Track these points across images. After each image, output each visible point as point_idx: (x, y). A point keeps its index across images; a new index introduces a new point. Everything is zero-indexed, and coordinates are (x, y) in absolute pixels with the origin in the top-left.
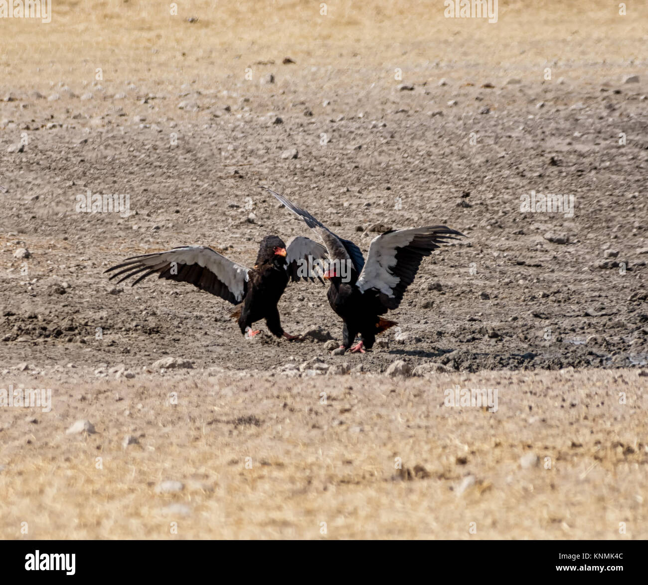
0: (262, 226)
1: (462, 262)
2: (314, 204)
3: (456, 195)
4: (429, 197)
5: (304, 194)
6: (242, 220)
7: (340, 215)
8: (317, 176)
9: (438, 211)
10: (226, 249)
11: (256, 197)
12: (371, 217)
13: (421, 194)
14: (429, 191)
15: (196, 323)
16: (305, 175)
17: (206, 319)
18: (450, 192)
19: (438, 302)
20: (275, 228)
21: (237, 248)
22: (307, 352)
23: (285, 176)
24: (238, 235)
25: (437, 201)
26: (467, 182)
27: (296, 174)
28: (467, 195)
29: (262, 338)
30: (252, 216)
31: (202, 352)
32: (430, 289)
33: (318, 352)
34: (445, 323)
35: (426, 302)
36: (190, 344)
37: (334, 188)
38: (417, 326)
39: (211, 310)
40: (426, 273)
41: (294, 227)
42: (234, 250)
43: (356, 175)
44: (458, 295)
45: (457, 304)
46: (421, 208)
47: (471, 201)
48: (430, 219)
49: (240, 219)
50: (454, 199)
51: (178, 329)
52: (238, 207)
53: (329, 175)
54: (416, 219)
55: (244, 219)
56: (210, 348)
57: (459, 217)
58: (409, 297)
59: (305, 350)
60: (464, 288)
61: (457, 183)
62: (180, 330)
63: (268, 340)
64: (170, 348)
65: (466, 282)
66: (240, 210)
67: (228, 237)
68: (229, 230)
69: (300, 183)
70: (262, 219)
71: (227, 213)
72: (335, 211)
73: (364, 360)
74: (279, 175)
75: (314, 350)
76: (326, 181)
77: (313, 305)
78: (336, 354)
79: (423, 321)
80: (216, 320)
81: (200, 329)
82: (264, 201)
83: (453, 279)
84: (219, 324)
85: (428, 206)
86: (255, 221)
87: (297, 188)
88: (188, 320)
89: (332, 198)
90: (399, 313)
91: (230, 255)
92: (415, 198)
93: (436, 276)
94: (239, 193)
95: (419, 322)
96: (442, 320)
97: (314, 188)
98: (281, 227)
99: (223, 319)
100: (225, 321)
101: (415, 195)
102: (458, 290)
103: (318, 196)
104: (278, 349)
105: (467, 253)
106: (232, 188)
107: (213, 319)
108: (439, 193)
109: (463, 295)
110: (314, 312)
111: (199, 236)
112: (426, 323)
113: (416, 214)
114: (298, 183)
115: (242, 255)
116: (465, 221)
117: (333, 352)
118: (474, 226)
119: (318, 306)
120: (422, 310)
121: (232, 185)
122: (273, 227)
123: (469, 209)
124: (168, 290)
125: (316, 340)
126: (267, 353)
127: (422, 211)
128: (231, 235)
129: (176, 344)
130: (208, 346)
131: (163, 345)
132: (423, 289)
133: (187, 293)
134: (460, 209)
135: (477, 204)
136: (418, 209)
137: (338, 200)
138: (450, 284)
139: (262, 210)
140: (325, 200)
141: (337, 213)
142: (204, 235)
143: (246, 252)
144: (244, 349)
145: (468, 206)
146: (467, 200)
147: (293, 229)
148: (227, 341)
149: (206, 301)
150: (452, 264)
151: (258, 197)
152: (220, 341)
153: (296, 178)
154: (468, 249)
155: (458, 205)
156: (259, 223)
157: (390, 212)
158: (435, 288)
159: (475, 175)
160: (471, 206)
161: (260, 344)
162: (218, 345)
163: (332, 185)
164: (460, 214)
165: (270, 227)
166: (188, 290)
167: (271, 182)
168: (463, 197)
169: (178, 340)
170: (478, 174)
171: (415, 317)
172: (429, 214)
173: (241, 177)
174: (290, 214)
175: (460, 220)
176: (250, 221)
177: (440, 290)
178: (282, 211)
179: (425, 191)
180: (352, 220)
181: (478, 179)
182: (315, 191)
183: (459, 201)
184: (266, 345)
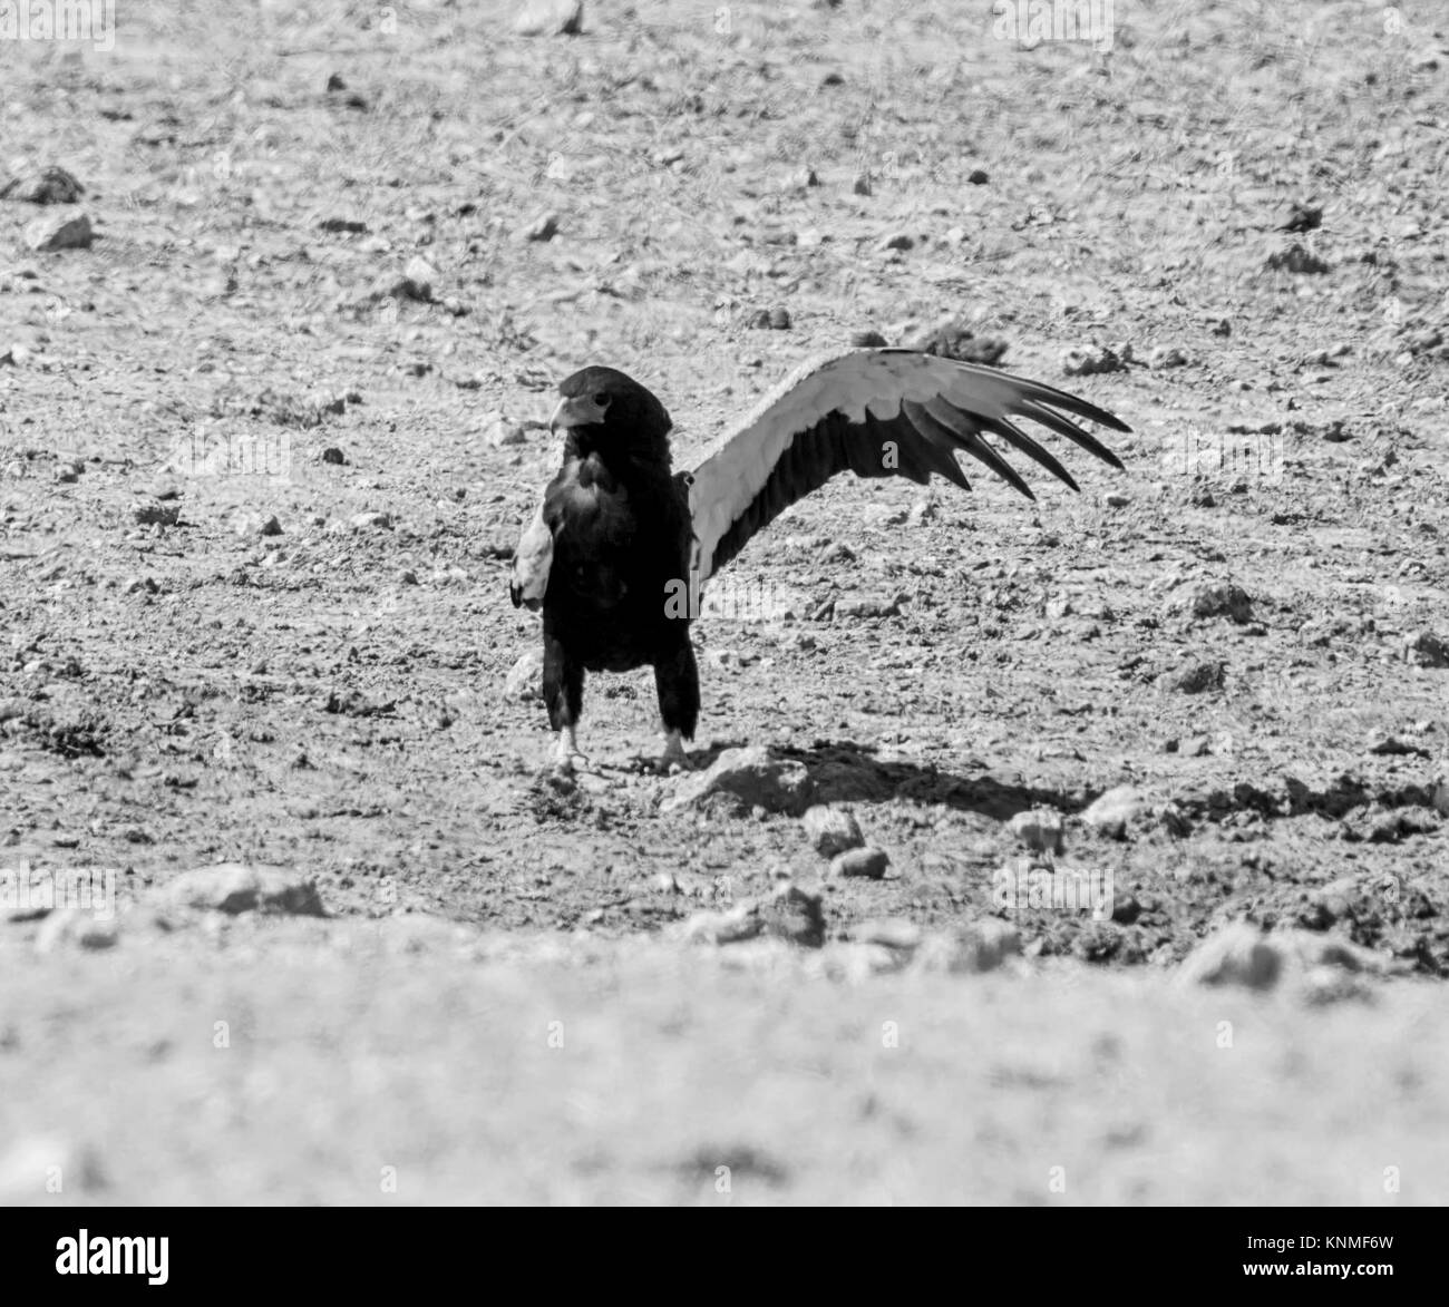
0: (461, 313)
1: (1319, 502)
2: (673, 228)
3: (1260, 218)
4: (1150, 224)
5: (631, 186)
6: (378, 287)
7: (784, 281)
8: (672, 111)
9: (1191, 283)
10: (338, 408)
11: (427, 193)
12: (914, 295)
13: (1116, 208)
14: (1147, 198)
15: (250, 716)
16: (621, 104)
17: (290, 701)
18: (1236, 206)
19: (1241, 668)
20: (520, 327)
21: (382, 405)
22: (722, 858)
23: (538, 105)
24: (365, 352)
25: (1184, 242)
26: (1302, 166)
27: (582, 99)
28: (1309, 221)
29: (537, 791)
30: (418, 270)
31: (293, 842)
32: (1201, 613)
33: (773, 861)
34: (1284, 758)
35: (1191, 665)
36: (239, 805)
37: (752, 166)
38: (1165, 764)
39: (305, 661)
40: (1180, 545)
41: (598, 325)
42: (369, 412)
43: (836, 118)
44: (1324, 642)
45: (1322, 679)
46: (1121, 267)
47: (1324, 247)
48: (1158, 315)
49: (370, 280)
50: (1254, 236)
51: (174, 740)
52: (357, 228)
53: (722, 111)
54: (1102, 312)
55: (387, 280)
56: (320, 824)
57: (1280, 311)
58: (1118, 640)
59: (716, 850)
60: (1340, 615)
61: (1262, 168)
62: (184, 743)
63: (560, 802)
64: (158, 819)
65: (1342, 589)
66: (367, 245)
67: (329, 357)
68: (328, 326)
69: (610, 140)
70: (461, 283)
71: (313, 253)
72: (764, 266)
73: (968, 900)
74: (514, 103)
75: (750, 851)
76: (716, 139)
77: (725, 659)
78: (850, 872)
79: (1189, 745)
80: (333, 707)
81: (266, 740)
82: (466, 210)
83: (1288, 575)
84: (344, 720)
85: (1149, 261)
86: (435, 294)
87: (597, 161)
88: (217, 703)
89: (746, 208)
90: (1089, 708)
91: (354, 436)
92: (1093, 225)
93: (1220, 558)
94: (358, 173)
95: (1172, 747)
96: (1270, 745)
97: (668, 163)
98: (542, 320)
99: (359, 705)
100: (367, 713)
101: (1090, 211)
102: (1319, 622)
103: (687, 198)
104: (603, 841)
105: (1330, 464)
106: (325, 148)
107: (321, 703)
108: (1189, 207)
109: (1337, 641)
110: (732, 688)
111: (204, 345)
112: (1204, 752)
113: (1102, 294)
114: (599, 138)
115: (404, 436)
116: (1303, 329)
117: (837, 864)
118: (1345, 352)
119: (744, 664)
120: (1182, 700)
121: (327, 137)
122: (509, 321)
123: (1316, 277)
124: (113, 571)
125: (758, 811)
126: (557, 857)
127: (1122, 281)
128: (338, 349)
129: (180, 801)
130: (312, 815)
131: (125, 801)
132: (1175, 613)
133: (197, 585)
134: (1280, 277)
135: (1350, 261)
136: (1106, 273)
137: (773, 219)
138: (1277, 592)
139: (459, 249)
140: (719, 218)
141: (772, 274)
142: (226, 344)
143: (419, 423)
144: (464, 835)
145: (1313, 267)
146: (1309, 242)
147: (593, 334)
148: (393, 796)
149: (271, 621)
150: (1280, 510)
151: (438, 193)
152: (364, 796)
153: (585, 118)
154: (1333, 446)
155: (1274, 263)
156: (452, 302)
157: (993, 280)
158: (1223, 610)
159: (1332, 137)
160: (1324, 269)
161: (531, 818)
162: (356, 814)
163: (738, 156)
164: (1280, 300)
165: (498, 321)
166: (200, 575)
167: (490, 131)
168: (1291, 228)
169: (191, 785)
170: (1345, 134)
171: (1152, 724)
172: (1156, 296)
173: (356, 103)
174: (576, 269)
175: (1282, 326)
176: (412, 293)
177: (1241, 621)
178: (543, 251)
179: (1130, 194)
180: (838, 305)
181: (1345, 155)
182: (673, 175)
183: (1277, 244)
184: (551, 823)
